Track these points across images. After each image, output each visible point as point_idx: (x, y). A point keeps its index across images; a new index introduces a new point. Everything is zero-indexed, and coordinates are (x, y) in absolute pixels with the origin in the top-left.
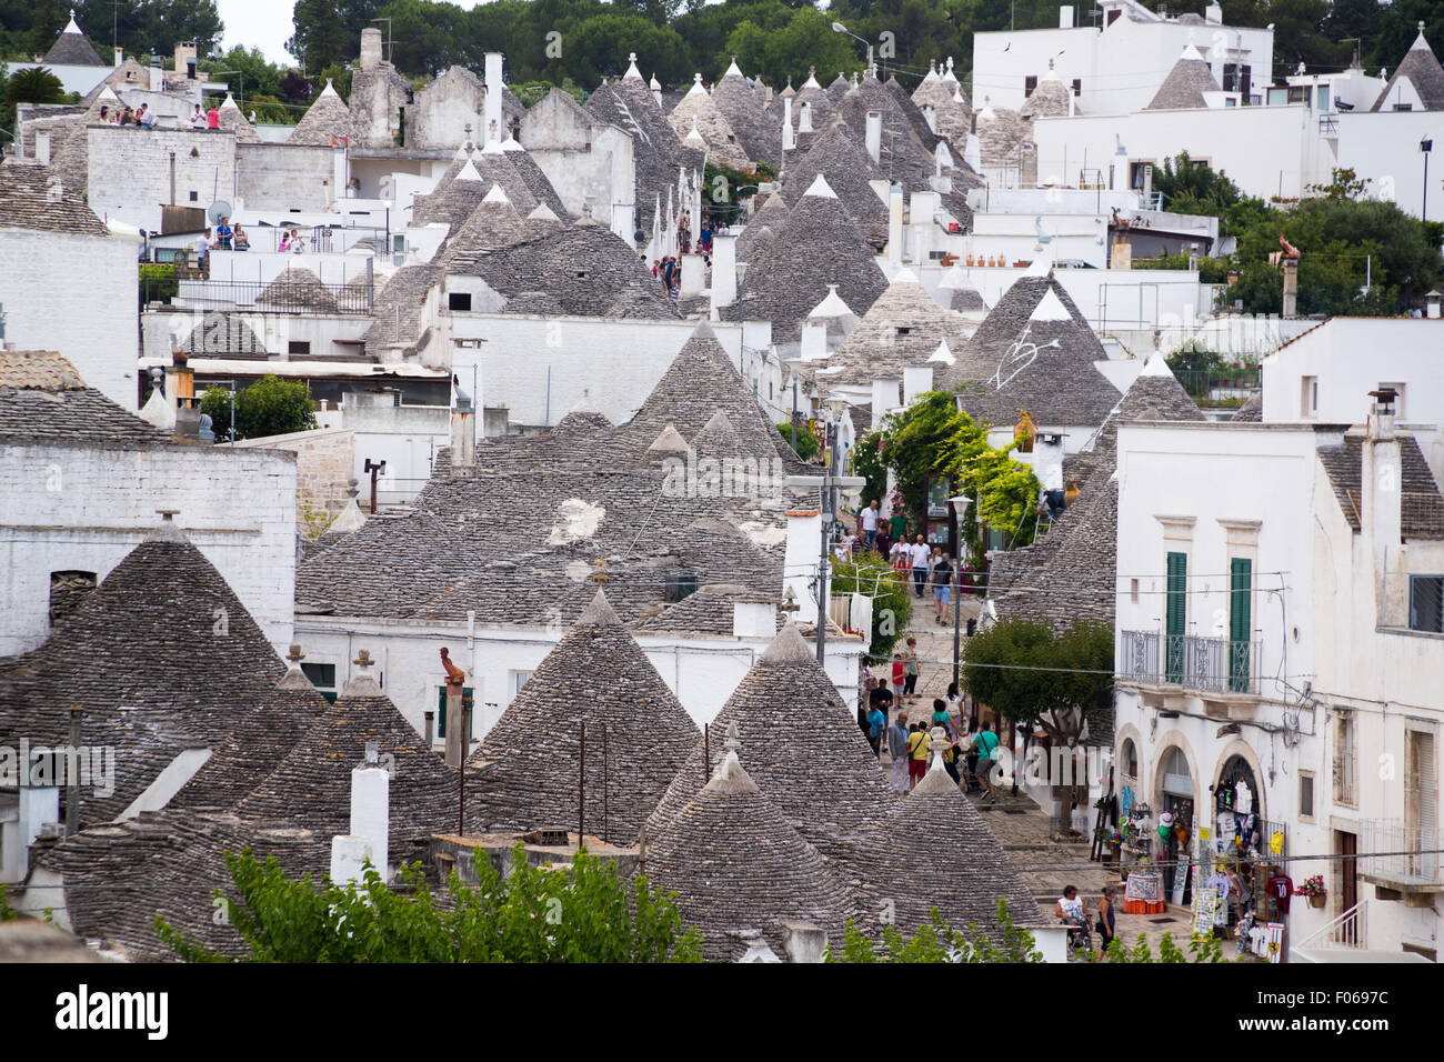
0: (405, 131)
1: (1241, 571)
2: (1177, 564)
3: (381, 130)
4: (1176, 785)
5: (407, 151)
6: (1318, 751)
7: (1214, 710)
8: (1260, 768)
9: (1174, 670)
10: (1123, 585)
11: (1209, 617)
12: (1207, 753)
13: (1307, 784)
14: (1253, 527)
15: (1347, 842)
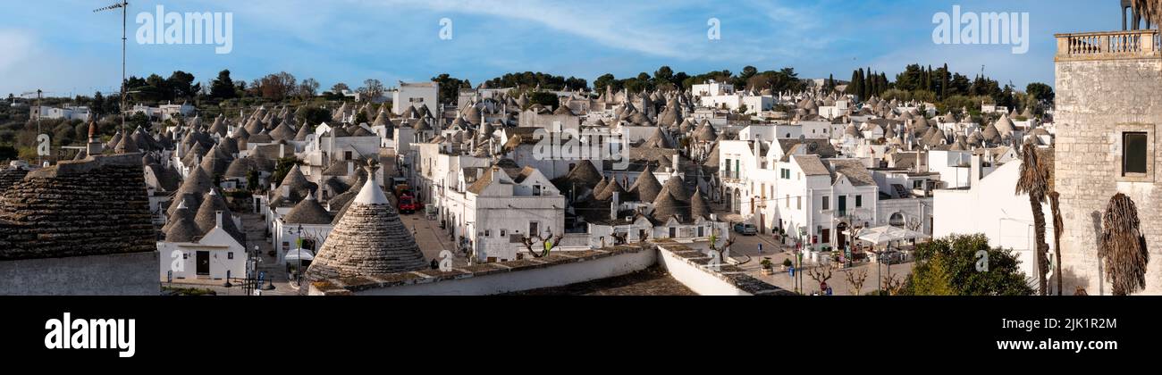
0: (614, 100)
1: (738, 161)
2: (728, 160)
3: (610, 99)
4: (728, 192)
6: (749, 187)
7: (734, 181)
8: (740, 189)
9: (728, 175)
10: (720, 163)
11: (733, 168)
12: (733, 187)
13: (747, 192)
14: (740, 155)
15: (753, 200)
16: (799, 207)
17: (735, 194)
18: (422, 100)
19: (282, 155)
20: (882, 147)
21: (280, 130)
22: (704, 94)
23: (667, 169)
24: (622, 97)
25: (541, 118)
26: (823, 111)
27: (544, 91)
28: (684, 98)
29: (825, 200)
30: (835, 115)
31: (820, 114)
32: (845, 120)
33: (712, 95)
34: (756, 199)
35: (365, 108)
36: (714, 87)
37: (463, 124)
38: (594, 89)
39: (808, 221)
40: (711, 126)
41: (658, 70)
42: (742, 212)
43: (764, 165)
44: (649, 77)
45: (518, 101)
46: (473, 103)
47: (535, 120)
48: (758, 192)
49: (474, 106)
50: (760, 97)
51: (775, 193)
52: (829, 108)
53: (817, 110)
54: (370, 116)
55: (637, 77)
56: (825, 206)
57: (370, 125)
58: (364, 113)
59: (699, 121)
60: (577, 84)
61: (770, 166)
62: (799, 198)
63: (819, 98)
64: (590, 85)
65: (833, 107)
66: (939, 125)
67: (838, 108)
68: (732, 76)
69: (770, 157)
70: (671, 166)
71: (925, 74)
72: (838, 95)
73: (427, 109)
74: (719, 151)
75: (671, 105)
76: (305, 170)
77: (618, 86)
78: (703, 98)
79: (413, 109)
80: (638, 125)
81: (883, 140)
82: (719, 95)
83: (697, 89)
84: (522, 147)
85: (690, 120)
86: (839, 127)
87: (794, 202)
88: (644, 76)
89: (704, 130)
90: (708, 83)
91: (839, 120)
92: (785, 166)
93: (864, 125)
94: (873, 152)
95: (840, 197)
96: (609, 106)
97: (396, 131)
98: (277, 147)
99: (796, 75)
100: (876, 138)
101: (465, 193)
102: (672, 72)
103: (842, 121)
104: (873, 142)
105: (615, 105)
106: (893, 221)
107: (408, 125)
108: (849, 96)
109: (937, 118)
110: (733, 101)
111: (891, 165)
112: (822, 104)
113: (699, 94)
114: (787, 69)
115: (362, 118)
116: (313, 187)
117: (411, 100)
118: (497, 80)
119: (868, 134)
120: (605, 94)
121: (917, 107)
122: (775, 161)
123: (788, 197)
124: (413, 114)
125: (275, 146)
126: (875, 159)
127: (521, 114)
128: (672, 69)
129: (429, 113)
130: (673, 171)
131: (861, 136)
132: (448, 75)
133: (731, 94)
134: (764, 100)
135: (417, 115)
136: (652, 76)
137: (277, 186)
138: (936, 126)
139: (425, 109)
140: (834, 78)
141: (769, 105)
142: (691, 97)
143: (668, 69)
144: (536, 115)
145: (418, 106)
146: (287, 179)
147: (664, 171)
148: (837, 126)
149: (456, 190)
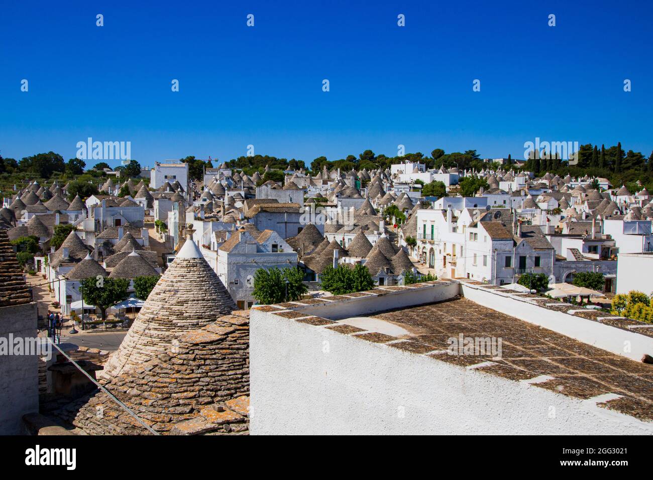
0: (329, 177)
1: (432, 226)
2: (425, 225)
3: (326, 177)
4: (424, 251)
5: (330, 179)
6: (442, 247)
7: (430, 242)
8: (434, 249)
9: (424, 238)
10: (418, 228)
11: (428, 231)
12: (428, 246)
13: (440, 251)
14: (434, 221)
15: (445, 257)
16: (485, 264)
17: (430, 252)
18: (175, 177)
19: (57, 223)
20: (558, 217)
21: (53, 202)
22: (401, 172)
23: (376, 232)
24: (336, 175)
25: (274, 192)
26: (504, 186)
27: (272, 170)
28: (385, 175)
29: (508, 260)
30: (514, 189)
31: (500, 188)
32: (522, 193)
33: (407, 173)
34: (447, 257)
35: (127, 184)
36: (409, 166)
37: (211, 196)
38: (311, 168)
39: (492, 276)
40: (409, 198)
41: (363, 153)
42: (435, 267)
43: (454, 230)
44: (355, 159)
45: (252, 178)
46: (217, 181)
47: (269, 193)
48: (449, 250)
49: (218, 182)
50: (448, 175)
51: (464, 251)
52: (509, 183)
53: (498, 185)
54: (132, 189)
55: (345, 159)
56: (508, 264)
57: (133, 197)
58: (127, 187)
59: (399, 194)
60: (297, 165)
61: (460, 230)
62: (485, 256)
63: (499, 175)
64: (308, 165)
65: (512, 182)
66: (612, 197)
67: (516, 182)
68: (424, 157)
69: (460, 223)
70: (378, 230)
71: (597, 152)
72: (516, 173)
73: (180, 185)
74: (416, 218)
75: (375, 181)
76: (83, 236)
77: (331, 166)
78: (400, 175)
79: (169, 184)
80: (349, 197)
81: (557, 211)
82: (413, 173)
83: (394, 168)
84: (261, 214)
85: (392, 193)
86: (518, 199)
87: (480, 260)
88: (351, 159)
89: (403, 201)
90: (404, 163)
91: (517, 193)
92: (474, 230)
93: (540, 197)
94: (549, 220)
95: (521, 257)
96: (325, 183)
97: (156, 203)
98: (54, 215)
99: (478, 156)
100: (551, 208)
101: (217, 251)
102: (374, 155)
103: (520, 194)
104: (548, 212)
105: (330, 181)
106: (569, 280)
107: (165, 198)
108: (526, 173)
109: (610, 191)
110: (426, 178)
111: (565, 231)
112: (501, 180)
113: (396, 172)
114: (471, 151)
115: (126, 192)
116: (89, 249)
117: (166, 177)
118: (233, 162)
119: (543, 206)
120: (321, 173)
121: (590, 181)
122: (464, 226)
123: (475, 256)
124: (168, 188)
125: (52, 215)
126: (550, 227)
127: (257, 190)
128: (373, 152)
129: (181, 188)
130: (380, 234)
131: (537, 207)
132: (194, 157)
133: (423, 172)
134: (452, 177)
135: (172, 189)
136: (358, 158)
137: (56, 250)
138: (609, 199)
139: (178, 185)
140: (512, 158)
141: (455, 181)
142: (390, 174)
143: (370, 152)
144: (270, 190)
145: (173, 183)
146: (66, 243)
147: (373, 233)
148: (516, 198)
149: (209, 248)
